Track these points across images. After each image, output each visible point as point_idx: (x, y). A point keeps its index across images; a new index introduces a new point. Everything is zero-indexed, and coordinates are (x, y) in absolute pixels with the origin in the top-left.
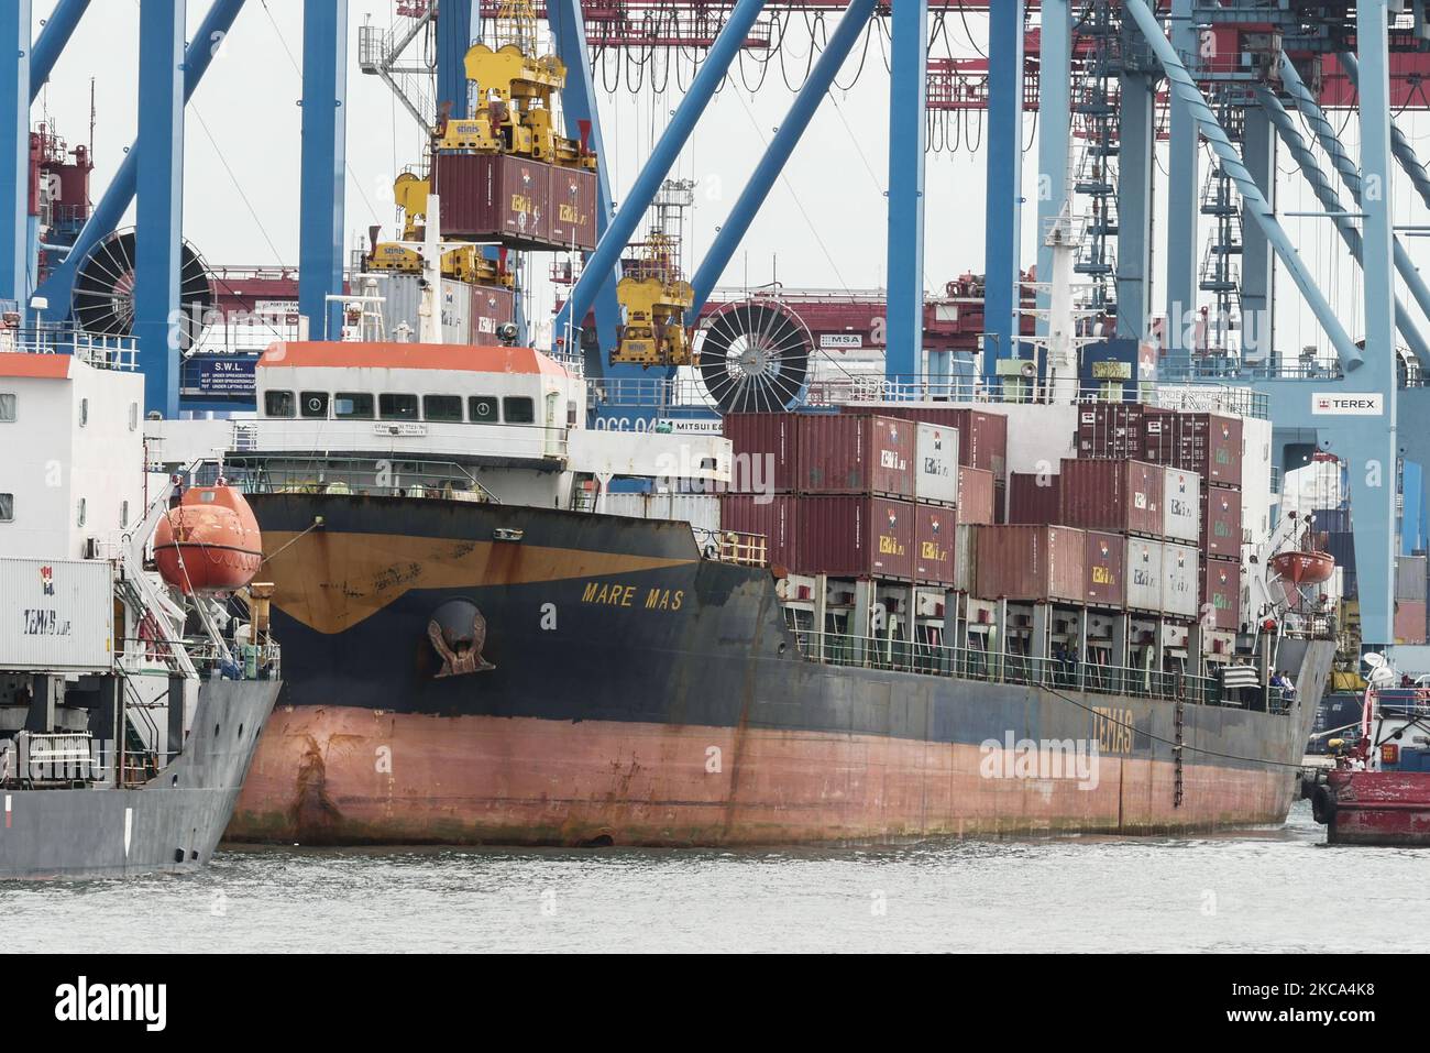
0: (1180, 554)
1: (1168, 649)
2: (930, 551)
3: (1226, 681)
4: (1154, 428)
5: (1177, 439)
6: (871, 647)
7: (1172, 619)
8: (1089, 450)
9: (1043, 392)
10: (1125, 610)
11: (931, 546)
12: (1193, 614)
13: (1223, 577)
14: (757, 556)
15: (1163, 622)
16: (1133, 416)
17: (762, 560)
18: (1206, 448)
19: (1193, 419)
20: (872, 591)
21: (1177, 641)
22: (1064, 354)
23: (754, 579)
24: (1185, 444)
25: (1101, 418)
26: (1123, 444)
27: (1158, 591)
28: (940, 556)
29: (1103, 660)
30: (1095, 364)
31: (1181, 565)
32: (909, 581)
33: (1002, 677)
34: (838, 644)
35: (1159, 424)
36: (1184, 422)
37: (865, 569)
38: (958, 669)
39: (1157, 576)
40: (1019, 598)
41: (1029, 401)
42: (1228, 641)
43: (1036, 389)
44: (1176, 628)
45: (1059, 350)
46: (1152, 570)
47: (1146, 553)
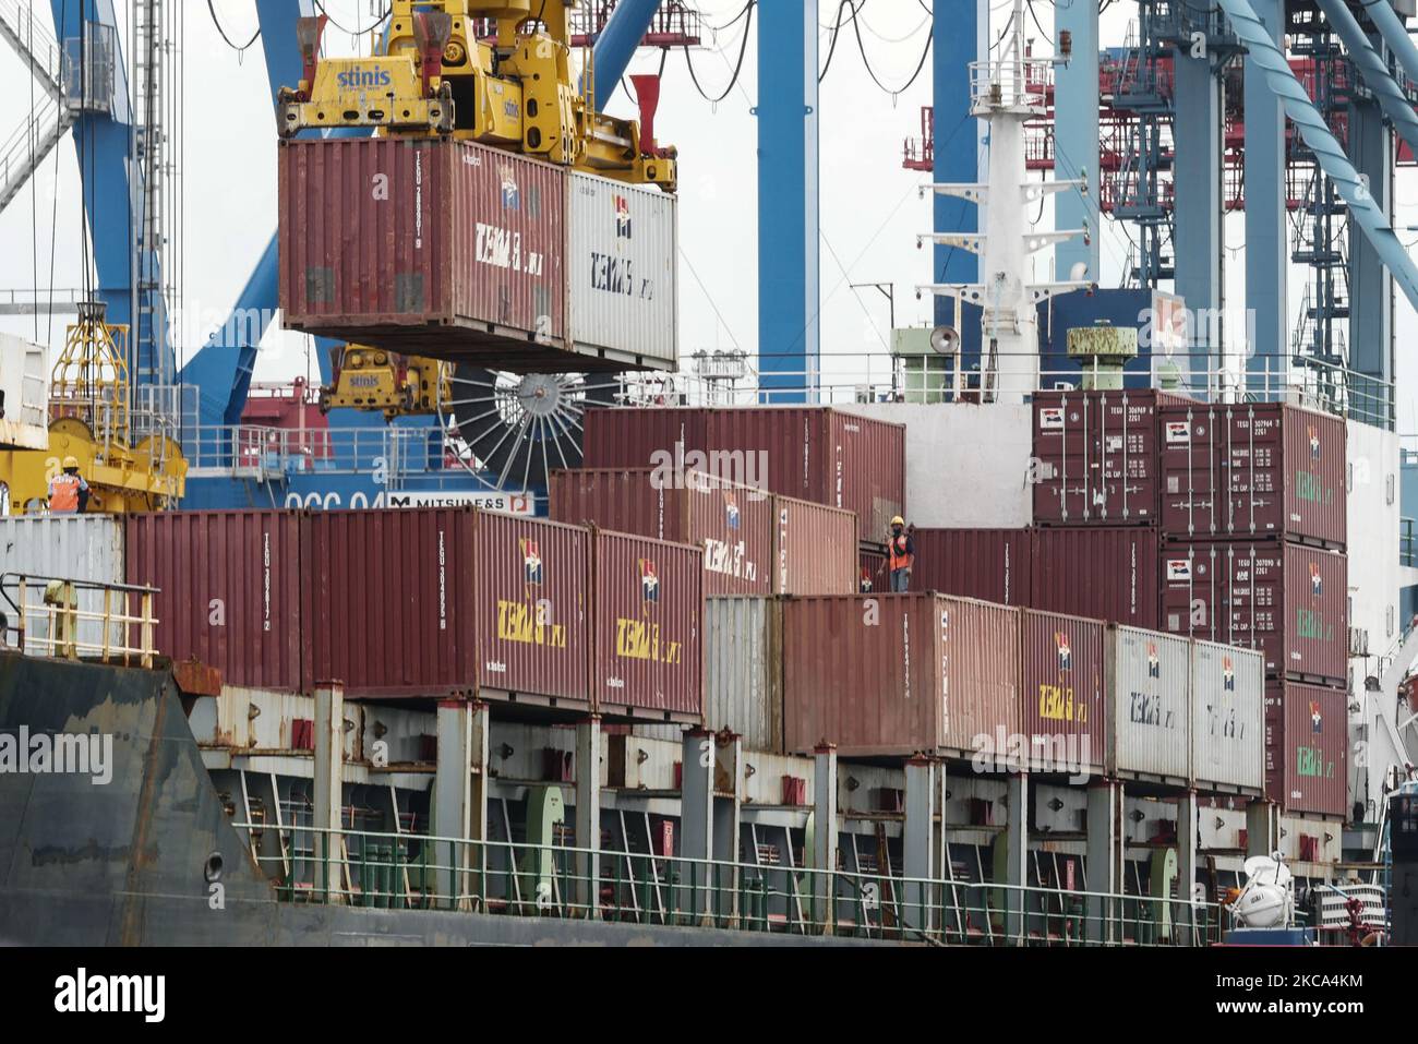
0: (1227, 663)
1: (1207, 854)
2: (636, 641)
3: (1326, 915)
4: (1177, 434)
5: (1221, 453)
6: (476, 861)
7: (1214, 795)
8: (1054, 479)
9: (974, 382)
10: (1112, 775)
11: (640, 629)
12: (1256, 784)
13: (1316, 717)
14: (136, 640)
15: (1193, 800)
16: (1136, 413)
17: (147, 650)
18: (1276, 469)
19: (1251, 414)
20: (477, 730)
21: (1226, 839)
22: (1013, 314)
23: (123, 698)
24: (1237, 463)
25: (1075, 417)
26: (1118, 466)
27: (1182, 739)
28: (664, 652)
29: (1070, 880)
30: (1071, 331)
31: (1229, 685)
32: (584, 708)
33: (830, 922)
34: (382, 856)
35: (1187, 426)
36: (1234, 421)
37: (460, 679)
38: (717, 909)
39: (1181, 705)
40: (874, 750)
41: (948, 398)
42: (1328, 838)
43: (959, 375)
44: (1224, 814)
45: (1005, 306)
46: (1168, 693)
47: (1153, 659)
